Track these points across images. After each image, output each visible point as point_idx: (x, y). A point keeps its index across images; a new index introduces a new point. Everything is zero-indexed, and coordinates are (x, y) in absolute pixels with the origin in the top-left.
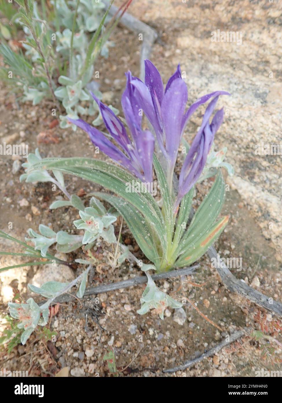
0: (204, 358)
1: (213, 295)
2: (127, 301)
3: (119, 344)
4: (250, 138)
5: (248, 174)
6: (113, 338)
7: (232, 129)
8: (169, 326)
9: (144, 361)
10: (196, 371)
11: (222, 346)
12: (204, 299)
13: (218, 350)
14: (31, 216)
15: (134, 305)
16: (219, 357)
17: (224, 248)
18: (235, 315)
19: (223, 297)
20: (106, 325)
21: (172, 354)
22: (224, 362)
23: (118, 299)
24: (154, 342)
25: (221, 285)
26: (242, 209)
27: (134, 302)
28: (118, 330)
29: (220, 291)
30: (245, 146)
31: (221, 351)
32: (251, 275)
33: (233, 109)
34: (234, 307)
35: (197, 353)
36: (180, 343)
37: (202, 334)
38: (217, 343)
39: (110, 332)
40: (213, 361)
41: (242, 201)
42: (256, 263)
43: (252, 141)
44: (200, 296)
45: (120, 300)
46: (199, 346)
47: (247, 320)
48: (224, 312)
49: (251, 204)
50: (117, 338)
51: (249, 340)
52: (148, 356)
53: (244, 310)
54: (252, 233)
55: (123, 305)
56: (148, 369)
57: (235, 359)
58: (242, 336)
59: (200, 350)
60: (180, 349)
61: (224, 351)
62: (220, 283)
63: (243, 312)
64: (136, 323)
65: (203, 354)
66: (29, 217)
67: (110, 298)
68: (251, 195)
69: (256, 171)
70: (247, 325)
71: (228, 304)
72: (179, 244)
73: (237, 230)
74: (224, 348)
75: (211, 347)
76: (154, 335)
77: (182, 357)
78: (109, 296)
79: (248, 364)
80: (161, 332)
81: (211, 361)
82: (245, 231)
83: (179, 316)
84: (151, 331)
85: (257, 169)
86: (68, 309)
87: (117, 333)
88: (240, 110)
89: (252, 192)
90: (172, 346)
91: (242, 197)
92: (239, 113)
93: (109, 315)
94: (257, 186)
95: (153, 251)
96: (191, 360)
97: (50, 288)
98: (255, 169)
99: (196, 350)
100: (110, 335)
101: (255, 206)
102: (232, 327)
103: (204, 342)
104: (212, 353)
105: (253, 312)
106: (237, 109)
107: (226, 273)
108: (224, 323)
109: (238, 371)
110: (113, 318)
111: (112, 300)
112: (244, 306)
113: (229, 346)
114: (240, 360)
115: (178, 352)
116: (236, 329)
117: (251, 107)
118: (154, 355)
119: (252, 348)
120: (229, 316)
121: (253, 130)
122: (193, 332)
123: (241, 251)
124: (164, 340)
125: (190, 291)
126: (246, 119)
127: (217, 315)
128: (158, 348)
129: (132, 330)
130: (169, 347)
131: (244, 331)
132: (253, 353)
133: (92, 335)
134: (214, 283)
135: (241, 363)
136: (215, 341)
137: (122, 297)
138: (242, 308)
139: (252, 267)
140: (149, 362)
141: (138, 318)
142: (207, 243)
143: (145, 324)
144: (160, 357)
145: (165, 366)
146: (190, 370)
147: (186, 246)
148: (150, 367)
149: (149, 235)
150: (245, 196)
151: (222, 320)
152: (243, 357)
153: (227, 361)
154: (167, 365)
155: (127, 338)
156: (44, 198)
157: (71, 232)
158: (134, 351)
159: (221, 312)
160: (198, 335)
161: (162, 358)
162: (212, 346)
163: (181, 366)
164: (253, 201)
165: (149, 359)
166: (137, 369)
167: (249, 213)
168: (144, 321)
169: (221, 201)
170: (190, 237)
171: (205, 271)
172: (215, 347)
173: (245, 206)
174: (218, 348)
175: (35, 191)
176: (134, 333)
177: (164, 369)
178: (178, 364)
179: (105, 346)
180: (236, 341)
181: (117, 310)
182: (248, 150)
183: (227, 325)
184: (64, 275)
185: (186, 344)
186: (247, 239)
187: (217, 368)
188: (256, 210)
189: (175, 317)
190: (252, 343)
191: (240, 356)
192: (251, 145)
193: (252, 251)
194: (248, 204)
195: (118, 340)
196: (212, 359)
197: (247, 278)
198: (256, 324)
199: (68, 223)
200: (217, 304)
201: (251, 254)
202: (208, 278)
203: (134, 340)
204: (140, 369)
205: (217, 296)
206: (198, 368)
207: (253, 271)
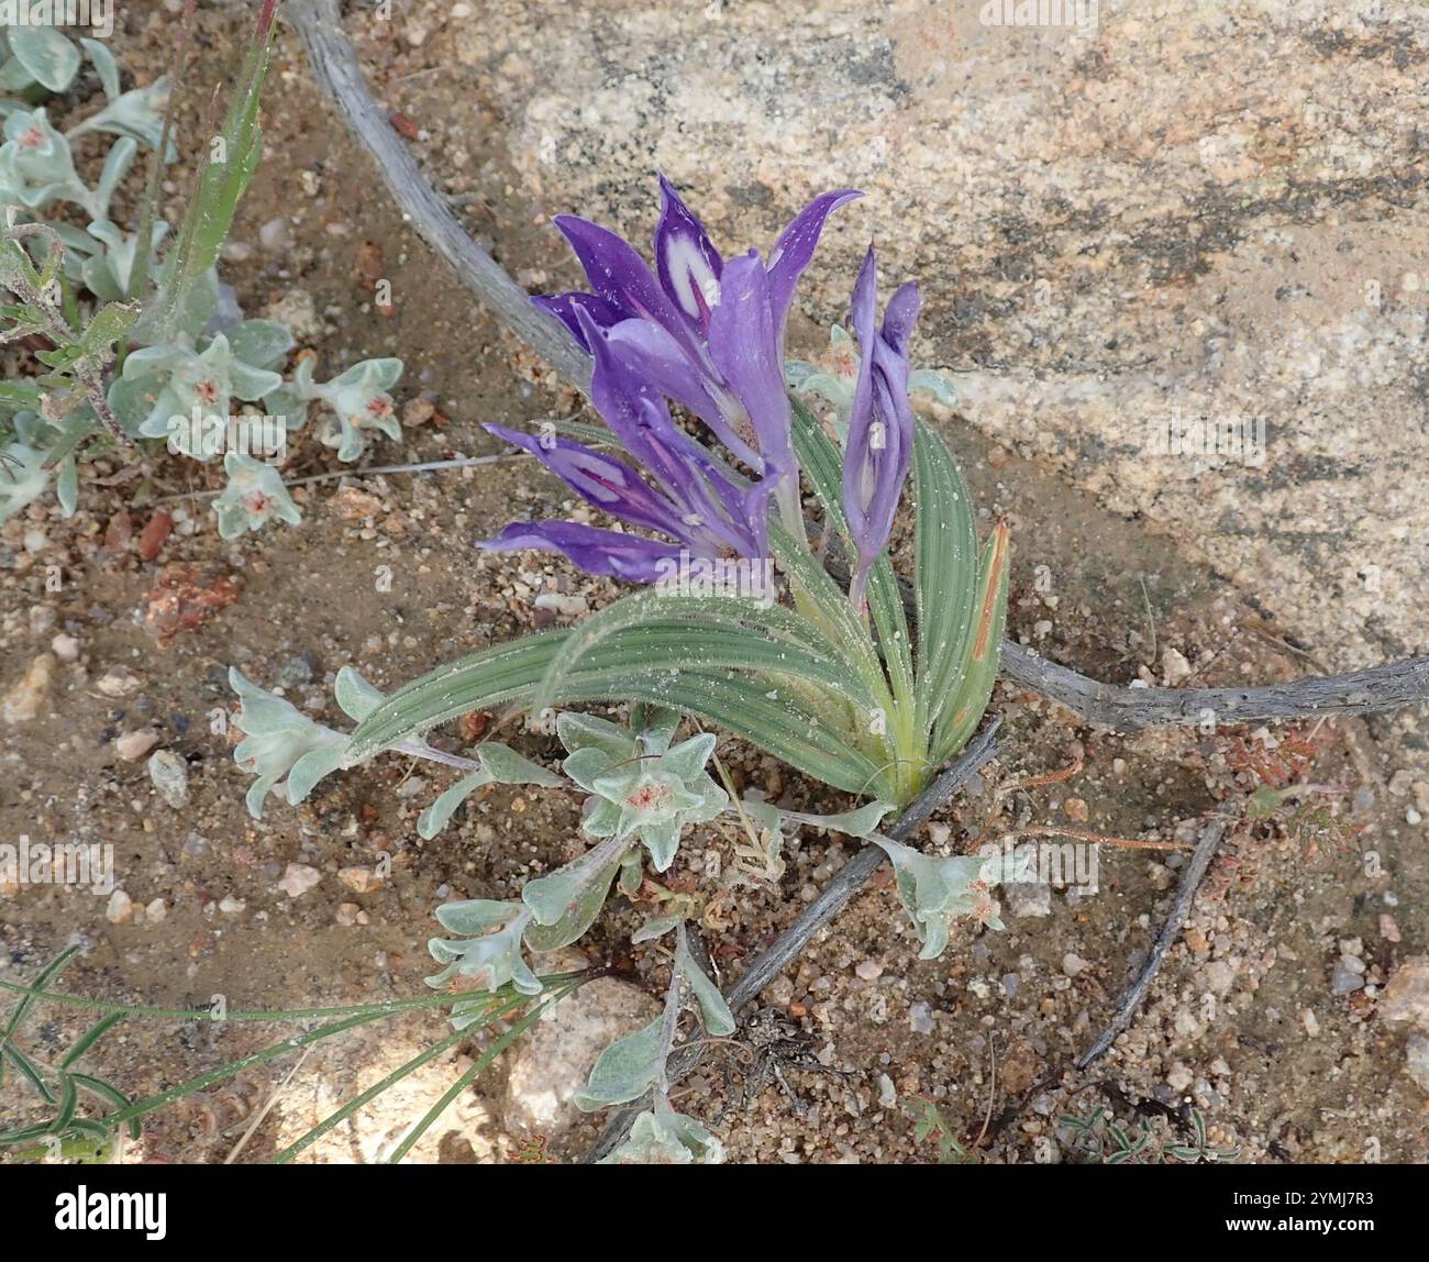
0: (1163, 955)
1: (1083, 775)
2: (856, 954)
3: (912, 1084)
4: (916, 234)
5: (964, 345)
6: (885, 1080)
7: (840, 230)
8: (1014, 942)
9: (1013, 1078)
10: (1164, 1003)
11: (1188, 893)
12: (1063, 804)
13: (1186, 912)
14: (356, 907)
15: (882, 952)
16: (1201, 926)
17: (1030, 621)
18: (1169, 790)
19: (1112, 763)
20: (844, 1058)
21: (1068, 1009)
22: (1217, 932)
23: (826, 965)
24: (1004, 1011)
25: (1084, 733)
26: (1010, 468)
27: (874, 941)
28: (881, 1050)
29: (1092, 752)
30: (910, 265)
31: (1193, 908)
32: (1147, 653)
33: (809, 161)
34: (1157, 770)
35: (1135, 957)
36: (1074, 963)
37: (1116, 899)
38: (1172, 895)
39: (866, 1070)
40: (1189, 949)
41: (995, 444)
42: (1143, 607)
43: (928, 239)
44: (1047, 802)
45: (831, 965)
46: (1127, 938)
47: (1210, 784)
48: (1138, 804)
49: (1026, 437)
50: (895, 1073)
51: (1248, 831)
52: (1014, 1056)
53: (1188, 762)
54: (1079, 524)
55: (851, 970)
56: (1036, 1090)
57: (1241, 904)
58: (1226, 833)
59: (1139, 945)
60: (1082, 980)
61: (1204, 904)
62: (1078, 730)
63: (1187, 770)
64: (918, 997)
65: (1151, 949)
66: (352, 915)
67: (801, 980)
68: (1012, 409)
69: (987, 324)
70: (1219, 797)
71: (1136, 773)
72: (916, 694)
73: (1033, 542)
74: (1199, 894)
75: (1161, 918)
76: (993, 990)
77: (1102, 998)
78: (793, 978)
79: (1279, 895)
80: (1003, 972)
81: (1184, 951)
82: (1055, 530)
83: (1025, 896)
84: (979, 988)
85: (987, 317)
86: (696, 1096)
87: (885, 1058)
88: (835, 154)
89: (1011, 399)
90: (1059, 986)
91: (989, 430)
92: (839, 165)
93: (831, 1027)
94: (1014, 370)
95: (852, 763)
96: (1133, 984)
97: (619, 1069)
98: (981, 322)
99: (1125, 952)
100: (870, 1077)
101: (1045, 438)
102: (1185, 828)
103: (1134, 915)
104: (1175, 930)
105: (1213, 751)
106: (820, 154)
107: (1083, 691)
108: (1155, 831)
109: (1266, 930)
110: (848, 1027)
111: (812, 979)
112: (1182, 750)
113: (1206, 882)
114: (1254, 897)
115: (1082, 993)
116: (1198, 824)
117: (864, 129)
118: (1027, 1045)
119: (1268, 848)
120: (1159, 803)
121: (914, 204)
122: (1088, 912)
123: (1079, 599)
124: (1026, 989)
125: (1011, 807)
126: (871, 178)
127: (1124, 823)
128: (1024, 1019)
129: (921, 1021)
130: (1051, 995)
131: (1222, 815)
132: (1274, 859)
133: (821, 1115)
134: (1062, 740)
135: (1261, 904)
136: (1163, 895)
137: (833, 954)
138: (1179, 759)
139: (1138, 629)
140: (1028, 1070)
141: (915, 979)
142: (988, 640)
143: (945, 982)
144: (1044, 1038)
145: (1074, 1049)
146: (1146, 1012)
147: (937, 687)
148: (1038, 1082)
149: (814, 721)
150: (995, 422)
151: (1145, 828)
152: (1258, 885)
153: (1223, 924)
154: (1076, 1044)
155: (920, 1052)
156: (361, 818)
157: (532, 870)
158: (964, 1073)
159: (1129, 805)
160: (1108, 911)
161: (1052, 1037)
162: (1163, 912)
163: (1116, 1019)
164: (1029, 424)
165: (1023, 1062)
166: (1007, 1110)
167: (1035, 466)
168: (936, 974)
169: (960, 494)
170: (938, 655)
171: (1018, 723)
172: (1173, 908)
173: (1009, 452)
174: (1183, 906)
175: (319, 816)
176: (933, 1025)
177: (1076, 1061)
178: (1104, 1023)
179: (877, 1118)
180: (1217, 856)
181: (843, 998)
182: (927, 272)
183: (1169, 831)
184: (613, 1010)
185: (1089, 955)
186: (1075, 550)
187: (1211, 959)
188: (1054, 450)
189: (1015, 906)
190: (1261, 834)
191: (1247, 888)
192: (931, 251)
193: (1112, 580)
194: (1017, 444)
195: (903, 1077)
196: (1183, 945)
197: (1144, 669)
198: (1241, 778)
199: (501, 847)
200: (1107, 791)
201: (1112, 590)
202: (1037, 736)
203: (943, 1046)
204: (1017, 1106)
205: (1093, 770)
206: (1163, 992)
207: (1147, 636)
